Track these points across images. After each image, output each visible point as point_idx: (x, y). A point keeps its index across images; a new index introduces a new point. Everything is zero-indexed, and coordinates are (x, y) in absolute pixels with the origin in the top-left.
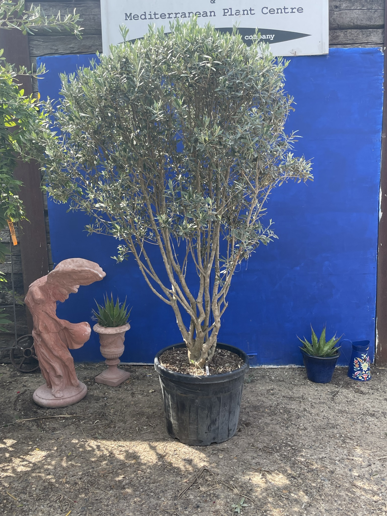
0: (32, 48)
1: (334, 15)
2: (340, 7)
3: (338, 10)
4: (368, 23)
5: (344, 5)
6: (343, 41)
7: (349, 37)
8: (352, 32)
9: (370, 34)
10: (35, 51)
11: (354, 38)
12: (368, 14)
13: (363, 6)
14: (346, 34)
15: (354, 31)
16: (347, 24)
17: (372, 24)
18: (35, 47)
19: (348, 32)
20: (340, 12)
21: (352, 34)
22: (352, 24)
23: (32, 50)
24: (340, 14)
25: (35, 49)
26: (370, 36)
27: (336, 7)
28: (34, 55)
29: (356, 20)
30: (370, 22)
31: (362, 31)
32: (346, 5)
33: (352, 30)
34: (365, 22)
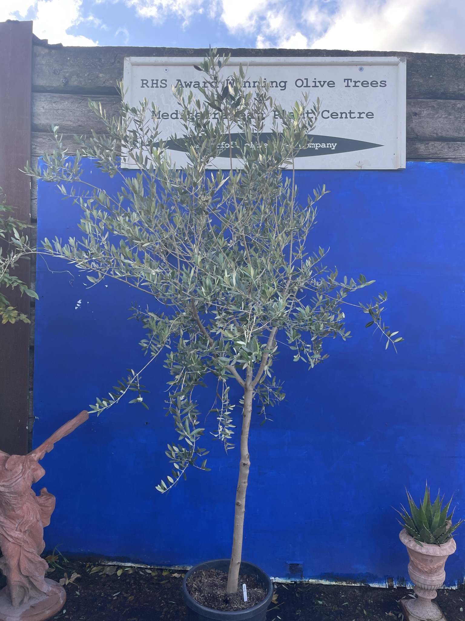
0: (34, 146)
1: (413, 123)
2: (421, 114)
3: (417, 117)
4: (456, 135)
5: (425, 112)
6: (423, 154)
7: (431, 151)
8: (435, 145)
9: (458, 148)
10: (38, 151)
11: (438, 152)
12: (455, 124)
13: (450, 114)
14: (427, 147)
15: (437, 144)
16: (429, 135)
17: (460, 136)
18: (38, 145)
19: (430, 144)
20: (420, 120)
21: (435, 147)
22: (435, 135)
23: (35, 148)
24: (420, 123)
25: (38, 148)
26: (457, 150)
27: (415, 114)
28: (37, 155)
29: (440, 131)
30: (458, 133)
31: (448, 144)
32: (428, 113)
33: (435, 142)
34: (452, 134)
